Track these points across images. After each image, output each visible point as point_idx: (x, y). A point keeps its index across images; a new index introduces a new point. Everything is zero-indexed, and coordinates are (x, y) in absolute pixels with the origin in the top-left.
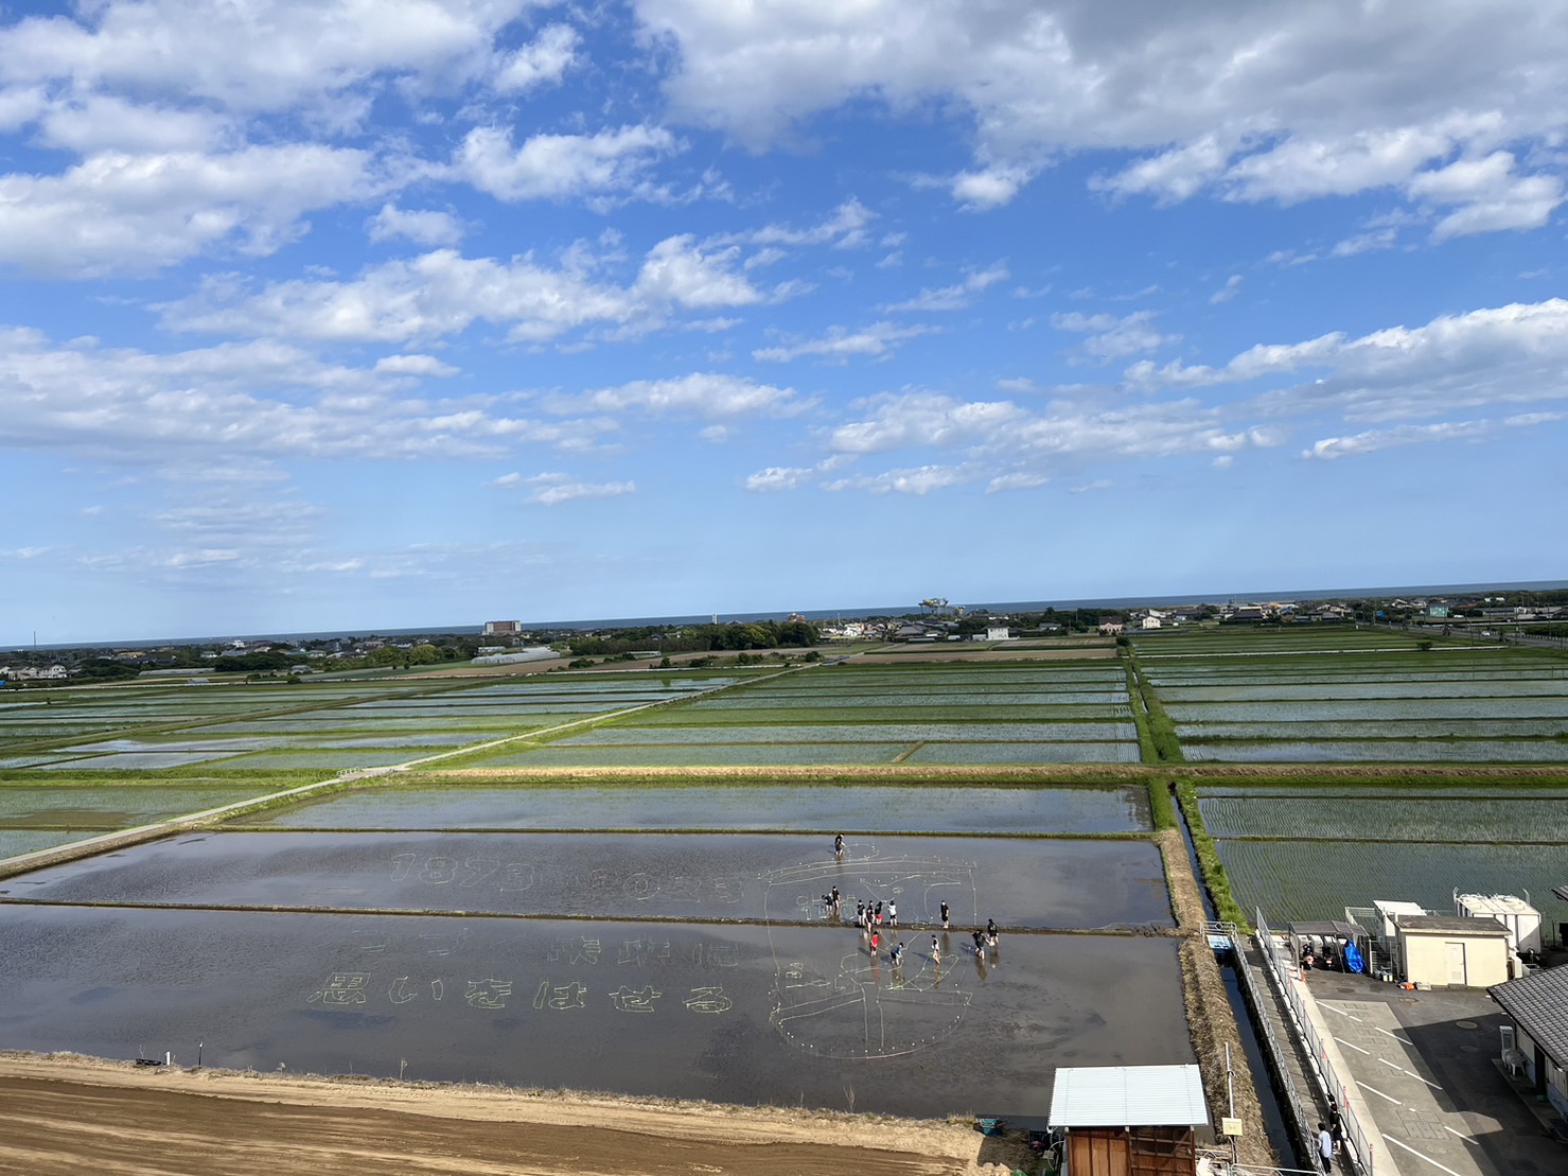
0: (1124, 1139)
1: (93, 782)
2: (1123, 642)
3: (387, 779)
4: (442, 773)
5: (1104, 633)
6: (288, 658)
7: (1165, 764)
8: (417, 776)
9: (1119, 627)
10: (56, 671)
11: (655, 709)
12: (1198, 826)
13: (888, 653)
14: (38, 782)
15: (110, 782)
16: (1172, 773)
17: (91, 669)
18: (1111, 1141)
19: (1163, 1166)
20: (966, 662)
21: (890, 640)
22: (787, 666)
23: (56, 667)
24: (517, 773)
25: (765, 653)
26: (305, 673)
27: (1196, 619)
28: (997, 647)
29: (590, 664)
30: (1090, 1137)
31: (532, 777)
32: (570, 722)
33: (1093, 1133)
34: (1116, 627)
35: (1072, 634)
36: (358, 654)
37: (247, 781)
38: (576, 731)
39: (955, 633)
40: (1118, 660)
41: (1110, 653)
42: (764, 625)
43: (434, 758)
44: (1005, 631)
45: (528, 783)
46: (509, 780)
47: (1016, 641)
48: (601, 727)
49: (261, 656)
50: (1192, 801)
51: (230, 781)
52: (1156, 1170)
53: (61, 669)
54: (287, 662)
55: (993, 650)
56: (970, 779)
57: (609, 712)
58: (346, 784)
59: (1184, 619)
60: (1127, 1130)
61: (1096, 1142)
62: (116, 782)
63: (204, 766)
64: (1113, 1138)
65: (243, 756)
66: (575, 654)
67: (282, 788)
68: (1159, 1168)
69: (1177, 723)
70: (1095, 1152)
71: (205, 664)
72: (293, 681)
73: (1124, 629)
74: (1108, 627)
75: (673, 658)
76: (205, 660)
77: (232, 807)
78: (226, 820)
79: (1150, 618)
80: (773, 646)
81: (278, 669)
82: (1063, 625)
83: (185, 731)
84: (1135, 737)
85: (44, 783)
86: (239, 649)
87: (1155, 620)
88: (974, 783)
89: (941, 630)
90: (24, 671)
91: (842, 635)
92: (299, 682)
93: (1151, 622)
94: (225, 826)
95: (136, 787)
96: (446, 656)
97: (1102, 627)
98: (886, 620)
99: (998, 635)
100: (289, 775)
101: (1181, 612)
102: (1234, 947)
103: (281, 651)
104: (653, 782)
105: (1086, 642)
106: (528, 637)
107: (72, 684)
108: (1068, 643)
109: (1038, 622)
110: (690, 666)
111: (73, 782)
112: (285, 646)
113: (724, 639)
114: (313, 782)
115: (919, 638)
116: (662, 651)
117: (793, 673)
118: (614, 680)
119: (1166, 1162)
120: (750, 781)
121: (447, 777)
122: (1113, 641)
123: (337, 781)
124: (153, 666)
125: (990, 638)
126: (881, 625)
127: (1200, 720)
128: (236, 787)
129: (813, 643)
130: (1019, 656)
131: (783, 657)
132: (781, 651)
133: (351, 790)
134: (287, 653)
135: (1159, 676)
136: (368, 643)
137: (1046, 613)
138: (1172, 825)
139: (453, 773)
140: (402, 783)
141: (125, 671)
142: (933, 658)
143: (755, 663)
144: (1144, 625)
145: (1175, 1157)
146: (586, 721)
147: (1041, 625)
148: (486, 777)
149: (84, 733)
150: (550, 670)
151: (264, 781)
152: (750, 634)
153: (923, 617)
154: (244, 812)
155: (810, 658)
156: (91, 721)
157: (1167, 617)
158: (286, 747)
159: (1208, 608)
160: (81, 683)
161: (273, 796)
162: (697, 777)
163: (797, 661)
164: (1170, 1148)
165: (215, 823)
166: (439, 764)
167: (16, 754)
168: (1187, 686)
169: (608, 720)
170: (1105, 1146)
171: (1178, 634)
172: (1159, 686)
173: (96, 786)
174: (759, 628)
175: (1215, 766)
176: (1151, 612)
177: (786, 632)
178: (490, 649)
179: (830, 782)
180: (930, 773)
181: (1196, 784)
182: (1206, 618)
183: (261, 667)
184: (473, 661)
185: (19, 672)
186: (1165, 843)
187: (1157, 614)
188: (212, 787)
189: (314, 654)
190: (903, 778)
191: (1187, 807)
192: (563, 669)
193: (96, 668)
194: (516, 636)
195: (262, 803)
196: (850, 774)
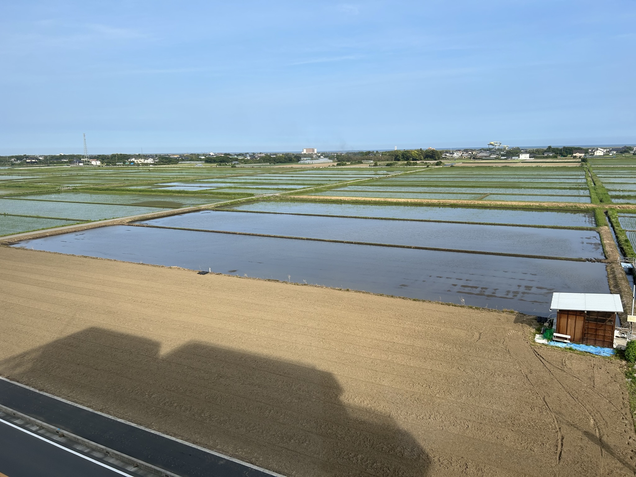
0: (584, 316)
1: (169, 194)
2: (584, 160)
3: (272, 198)
4: (292, 197)
5: (575, 157)
6: (231, 159)
7: (602, 204)
8: (283, 197)
9: (583, 155)
10: (150, 161)
11: (373, 180)
12: (618, 226)
13: (472, 163)
14: (151, 193)
15: (175, 194)
16: (606, 207)
17: (162, 160)
18: (577, 317)
19: (600, 327)
20: (509, 167)
21: (474, 158)
22: (428, 166)
23: (150, 159)
24: (320, 198)
25: (418, 162)
26: (237, 164)
27: (621, 153)
28: (524, 162)
29: (345, 165)
30: (568, 314)
31: (326, 199)
32: (339, 183)
33: (569, 313)
34: (581, 155)
35: (559, 157)
36: (256, 158)
37: (222, 196)
38: (341, 186)
39: (504, 156)
40: (581, 168)
41: (578, 165)
42: (418, 151)
43: (289, 192)
44: (528, 155)
45: (324, 201)
46: (317, 200)
47: (532, 160)
48: (351, 185)
49: (221, 157)
50: (616, 217)
51: (216, 196)
52: (596, 329)
53: (152, 160)
54: (230, 160)
55: (522, 163)
56: (511, 207)
57: (354, 180)
58: (257, 198)
59: (615, 152)
60: (586, 312)
61: (570, 317)
62: (177, 194)
63: (206, 191)
64: (578, 316)
65: (219, 189)
66: (339, 161)
67: (235, 199)
68: (598, 328)
69: (609, 190)
70: (569, 320)
71: (201, 160)
72: (233, 167)
73: (585, 156)
74: (578, 155)
75: (378, 163)
76: (201, 159)
77: (218, 203)
78: (216, 207)
79: (598, 151)
80: (421, 160)
81: (228, 162)
82: (556, 154)
83: (197, 181)
84: (589, 195)
85: (153, 194)
86: (213, 155)
87: (601, 152)
88: (513, 208)
89: (497, 154)
90: (140, 160)
91: (452, 156)
92: (235, 167)
93: (599, 153)
94: (216, 209)
95: (183, 196)
96: (289, 160)
97: (574, 155)
98: (472, 150)
99: (524, 157)
100: (236, 195)
101: (613, 150)
102: (634, 267)
103: (228, 156)
104: (373, 203)
105: (566, 161)
106: (320, 155)
107: (156, 165)
108: (557, 161)
109: (544, 152)
110: (386, 166)
111: (162, 194)
112: (229, 154)
113: (401, 156)
114: (246, 197)
115: (487, 158)
116: (374, 161)
117: (430, 169)
118: (355, 170)
119: (601, 326)
120: (413, 205)
121: (294, 198)
122: (580, 160)
123: (254, 197)
124: (183, 160)
125: (520, 158)
126: (470, 153)
127: (621, 190)
128: (218, 198)
129: (439, 158)
130: (534, 165)
131: (426, 163)
132: (425, 162)
133: (260, 200)
134: (231, 157)
135: (601, 173)
136: (259, 155)
137: (547, 149)
138: (606, 225)
139: (296, 197)
140: (278, 199)
141: (174, 161)
142: (494, 165)
143: (414, 165)
144: (595, 154)
145: (606, 325)
146: (345, 183)
147: (545, 153)
148: (309, 199)
149: (163, 180)
150: (329, 166)
151: (228, 196)
152: (412, 154)
153: (489, 150)
154: (222, 205)
155: (437, 164)
156: (164, 176)
157: (607, 151)
158: (234, 186)
159: (627, 148)
160: (159, 165)
161: (232, 201)
162: (392, 202)
163: (432, 165)
164: (604, 321)
165: (213, 208)
166: (291, 194)
167: (141, 185)
168: (615, 177)
169: (354, 183)
170: (575, 318)
171: (612, 158)
172: (601, 177)
173: (170, 195)
174: (416, 152)
175: (628, 205)
176: (599, 149)
177: (428, 154)
178: (305, 159)
179: (448, 206)
180: (493, 204)
181: (618, 212)
182: (626, 152)
183: (221, 162)
184: (299, 162)
185: (138, 160)
186: (602, 231)
187: (602, 150)
188: (209, 197)
189: (240, 158)
190: (480, 205)
191: (613, 220)
192: (334, 166)
193: (163, 160)
194: (315, 154)
195: (229, 203)
196: (457, 203)
